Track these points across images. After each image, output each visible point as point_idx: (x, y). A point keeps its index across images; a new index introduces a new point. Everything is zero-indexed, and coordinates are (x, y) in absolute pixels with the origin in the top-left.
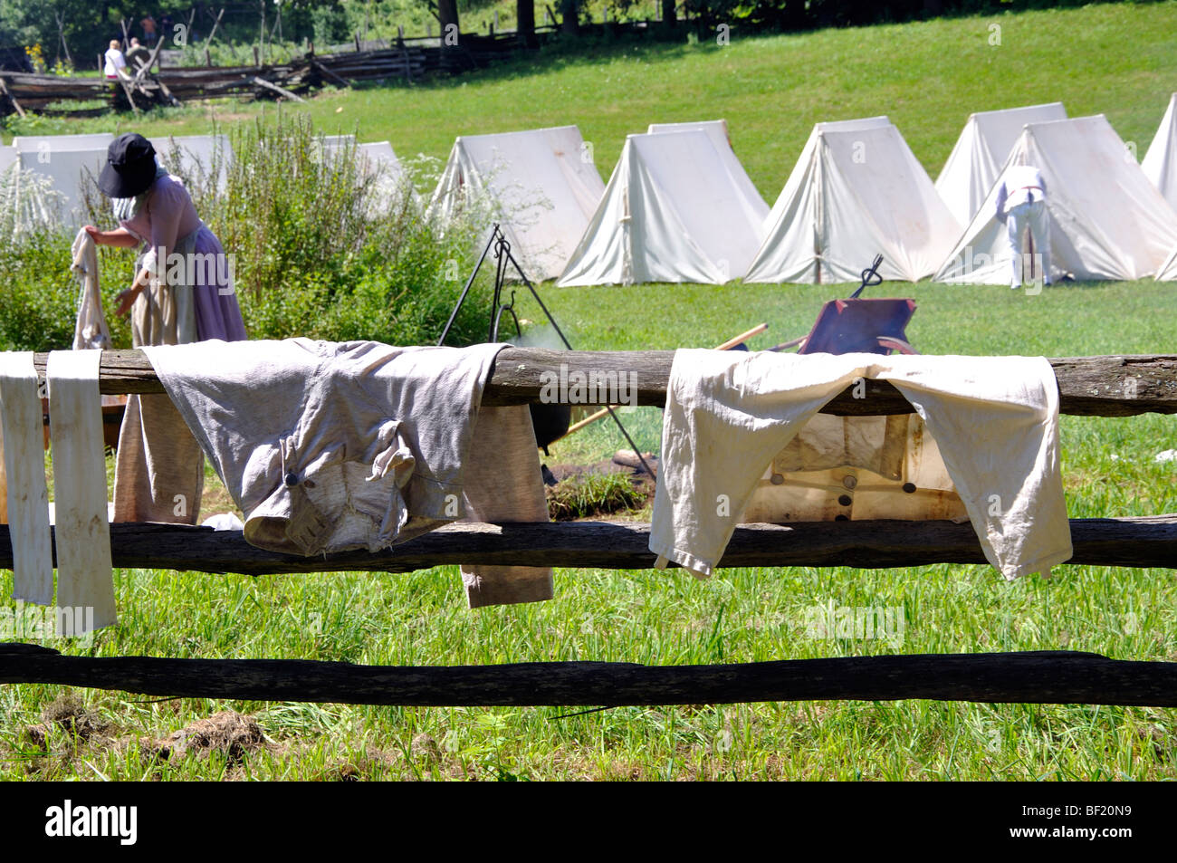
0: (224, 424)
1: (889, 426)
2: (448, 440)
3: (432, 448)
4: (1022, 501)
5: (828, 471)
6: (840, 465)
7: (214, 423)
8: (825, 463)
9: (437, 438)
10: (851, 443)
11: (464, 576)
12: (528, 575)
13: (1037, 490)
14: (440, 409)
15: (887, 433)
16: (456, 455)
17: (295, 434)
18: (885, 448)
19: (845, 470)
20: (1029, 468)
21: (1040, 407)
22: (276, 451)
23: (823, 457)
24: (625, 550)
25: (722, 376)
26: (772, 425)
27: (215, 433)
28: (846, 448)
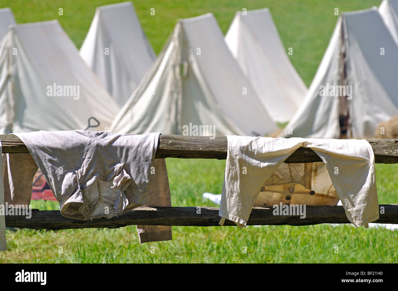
0: (53, 165)
1: (305, 167)
2: (143, 171)
3: (137, 175)
4: (361, 195)
5: (282, 186)
6: (289, 183)
7: (50, 165)
8: (283, 182)
9: (139, 171)
10: (293, 174)
11: (138, 230)
12: (164, 229)
13: (368, 191)
14: (140, 159)
15: (305, 170)
16: (146, 177)
17: (82, 168)
18: (305, 176)
19: (290, 185)
20: (364, 183)
21: (367, 159)
22: (75, 175)
23: (282, 179)
24: (207, 218)
25: (248, 146)
26: (268, 166)
27: (50, 168)
28: (291, 176)
